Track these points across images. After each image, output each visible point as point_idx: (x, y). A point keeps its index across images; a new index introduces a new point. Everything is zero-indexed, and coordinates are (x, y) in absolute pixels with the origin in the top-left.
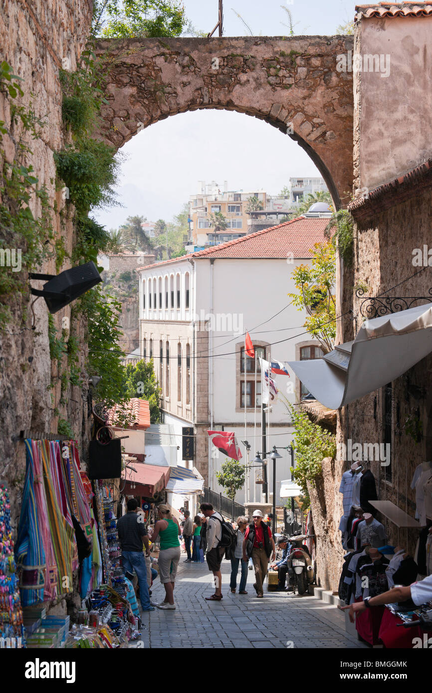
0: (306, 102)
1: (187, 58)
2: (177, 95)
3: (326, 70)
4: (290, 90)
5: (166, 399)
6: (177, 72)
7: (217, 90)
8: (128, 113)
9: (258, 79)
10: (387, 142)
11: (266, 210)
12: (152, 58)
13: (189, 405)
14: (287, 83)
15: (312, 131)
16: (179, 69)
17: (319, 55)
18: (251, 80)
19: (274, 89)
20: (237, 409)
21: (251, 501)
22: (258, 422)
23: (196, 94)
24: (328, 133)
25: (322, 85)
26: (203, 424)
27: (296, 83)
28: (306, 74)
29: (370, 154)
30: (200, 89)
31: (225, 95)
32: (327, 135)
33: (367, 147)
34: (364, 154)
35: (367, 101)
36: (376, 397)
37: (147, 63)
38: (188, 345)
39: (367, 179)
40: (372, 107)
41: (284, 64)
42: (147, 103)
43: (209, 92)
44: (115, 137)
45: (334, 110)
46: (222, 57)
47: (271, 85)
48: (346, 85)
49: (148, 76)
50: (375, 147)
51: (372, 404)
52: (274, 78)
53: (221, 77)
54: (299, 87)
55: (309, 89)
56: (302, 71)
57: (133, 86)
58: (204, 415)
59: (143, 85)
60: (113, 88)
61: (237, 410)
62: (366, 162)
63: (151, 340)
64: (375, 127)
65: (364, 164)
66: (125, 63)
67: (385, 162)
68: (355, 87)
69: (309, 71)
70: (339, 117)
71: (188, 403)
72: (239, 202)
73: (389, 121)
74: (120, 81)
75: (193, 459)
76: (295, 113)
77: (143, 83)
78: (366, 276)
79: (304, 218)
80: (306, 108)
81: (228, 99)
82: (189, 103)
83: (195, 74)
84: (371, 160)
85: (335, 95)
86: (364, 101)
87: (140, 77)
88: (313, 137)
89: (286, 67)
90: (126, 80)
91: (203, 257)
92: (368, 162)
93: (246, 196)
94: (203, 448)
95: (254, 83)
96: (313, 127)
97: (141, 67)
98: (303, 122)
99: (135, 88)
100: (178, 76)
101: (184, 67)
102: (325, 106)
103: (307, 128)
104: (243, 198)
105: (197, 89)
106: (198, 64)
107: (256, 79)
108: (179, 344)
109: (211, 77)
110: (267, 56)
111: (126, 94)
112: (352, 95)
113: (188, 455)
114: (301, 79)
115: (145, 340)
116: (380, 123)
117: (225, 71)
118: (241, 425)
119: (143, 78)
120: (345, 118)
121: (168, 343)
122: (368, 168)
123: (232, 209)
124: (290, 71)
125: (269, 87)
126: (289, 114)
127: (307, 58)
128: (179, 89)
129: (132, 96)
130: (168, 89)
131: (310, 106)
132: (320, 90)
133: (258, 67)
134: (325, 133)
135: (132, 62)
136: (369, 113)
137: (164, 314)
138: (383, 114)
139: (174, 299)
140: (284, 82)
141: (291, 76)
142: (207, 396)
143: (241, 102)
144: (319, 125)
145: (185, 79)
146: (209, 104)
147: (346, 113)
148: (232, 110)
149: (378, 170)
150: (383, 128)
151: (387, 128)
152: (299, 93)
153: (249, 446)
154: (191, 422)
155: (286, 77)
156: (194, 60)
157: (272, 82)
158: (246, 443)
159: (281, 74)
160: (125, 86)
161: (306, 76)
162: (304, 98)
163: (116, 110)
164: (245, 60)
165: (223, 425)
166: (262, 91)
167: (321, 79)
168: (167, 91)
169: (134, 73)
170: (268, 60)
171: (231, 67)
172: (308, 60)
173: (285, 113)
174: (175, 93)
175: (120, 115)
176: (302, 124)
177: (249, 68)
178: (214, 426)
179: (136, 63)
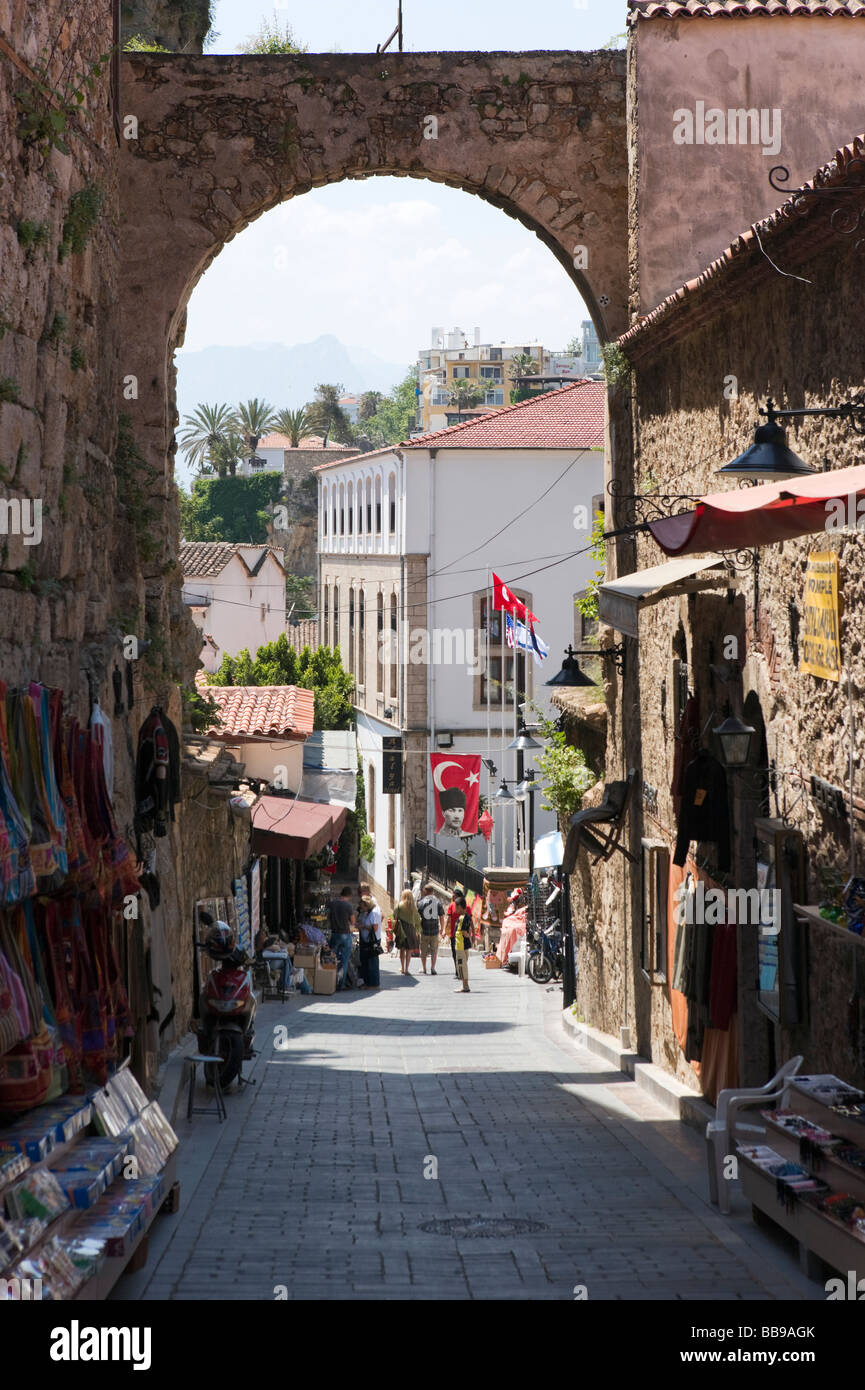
0: (548, 162)
1: (341, 88)
2: (324, 150)
3: (582, 109)
4: (520, 143)
5: (360, 688)
6: (325, 112)
7: (394, 142)
8: (239, 182)
9: (463, 123)
10: (685, 230)
11: (544, 375)
12: (281, 87)
13: (395, 699)
14: (515, 130)
15: (559, 213)
16: (328, 107)
17: (569, 84)
18: (452, 124)
19: (493, 141)
20: (474, 705)
21: (498, 864)
22: (509, 727)
23: (357, 149)
24: (587, 217)
25: (576, 135)
26: (419, 731)
27: (530, 131)
28: (546, 114)
29: (657, 251)
30: (363, 140)
31: (408, 152)
32: (584, 220)
33: (650, 239)
34: (644, 251)
35: (650, 158)
36: (664, 682)
37: (273, 96)
38: (394, 597)
39: (652, 294)
40: (659, 170)
41: (509, 98)
42: (272, 164)
43: (379, 145)
44: (215, 222)
45: (597, 177)
46: (403, 86)
47: (487, 133)
48: (617, 134)
49: (273, 118)
50: (663, 239)
51: (659, 693)
52: (492, 122)
53: (401, 119)
54: (534, 137)
55: (553, 141)
56: (541, 111)
57: (248, 134)
58: (420, 716)
59: (265, 134)
60: (214, 139)
61: (475, 707)
62: (650, 265)
63: (336, 588)
64: (665, 204)
65: (646, 269)
66: (233, 97)
67: (683, 265)
68: (630, 136)
69: (552, 111)
70: (604, 188)
71: (394, 695)
72: (498, 361)
73: (688, 194)
74: (226, 127)
75: (400, 792)
76: (530, 183)
77: (266, 130)
78: (650, 464)
79: (589, 382)
80: (547, 173)
81: (412, 158)
82: (345, 165)
83: (355, 114)
84: (658, 261)
85: (597, 151)
86: (644, 159)
87: (260, 119)
88: (560, 222)
89: (512, 103)
90: (235, 126)
91: (418, 446)
92: (653, 264)
93: (511, 353)
94: (419, 772)
95: (458, 130)
96: (561, 206)
97: (261, 103)
98: (542, 198)
99: (252, 139)
100: (325, 118)
101: (336, 103)
102: (580, 170)
103: (549, 208)
104: (505, 355)
105: (359, 141)
106: (360, 97)
107: (462, 124)
108: (380, 596)
109: (382, 120)
110: (480, 85)
111: (236, 148)
112: (626, 151)
113: (392, 784)
114: (538, 124)
115: (326, 587)
116: (673, 197)
117: (408, 109)
118: (482, 732)
119: (264, 122)
120: (615, 191)
121: (362, 592)
122: (654, 276)
123: (486, 373)
124: (518, 109)
125: (483, 139)
126: (518, 183)
127: (548, 86)
128: (327, 141)
129: (246, 152)
130: (309, 141)
131: (555, 170)
132: (572, 143)
133: (464, 103)
134: (579, 217)
135: (247, 94)
136: (653, 180)
137: (355, 544)
138: (678, 183)
139: (371, 519)
140: (510, 128)
141: (520, 119)
142: (424, 683)
143: (435, 162)
144: (572, 202)
145: (337, 124)
146: (380, 166)
147: (617, 182)
148: (422, 177)
149: (670, 279)
150: (677, 207)
151: (684, 206)
152: (537, 146)
153: (494, 770)
154: (398, 726)
155: (512, 121)
156: (353, 91)
157: (488, 129)
158: (490, 763)
159: (504, 114)
160: (234, 136)
161: (548, 119)
162: (544, 156)
163: (217, 176)
164: (441, 92)
165: (453, 733)
166: (470, 143)
167: (573, 125)
168: (306, 144)
169: (250, 113)
170: (482, 91)
171: (418, 103)
172: (552, 91)
173: (511, 182)
174: (321, 147)
175: (226, 184)
176: (539, 201)
177: (449, 105)
178: (436, 735)
179: (254, 97)
